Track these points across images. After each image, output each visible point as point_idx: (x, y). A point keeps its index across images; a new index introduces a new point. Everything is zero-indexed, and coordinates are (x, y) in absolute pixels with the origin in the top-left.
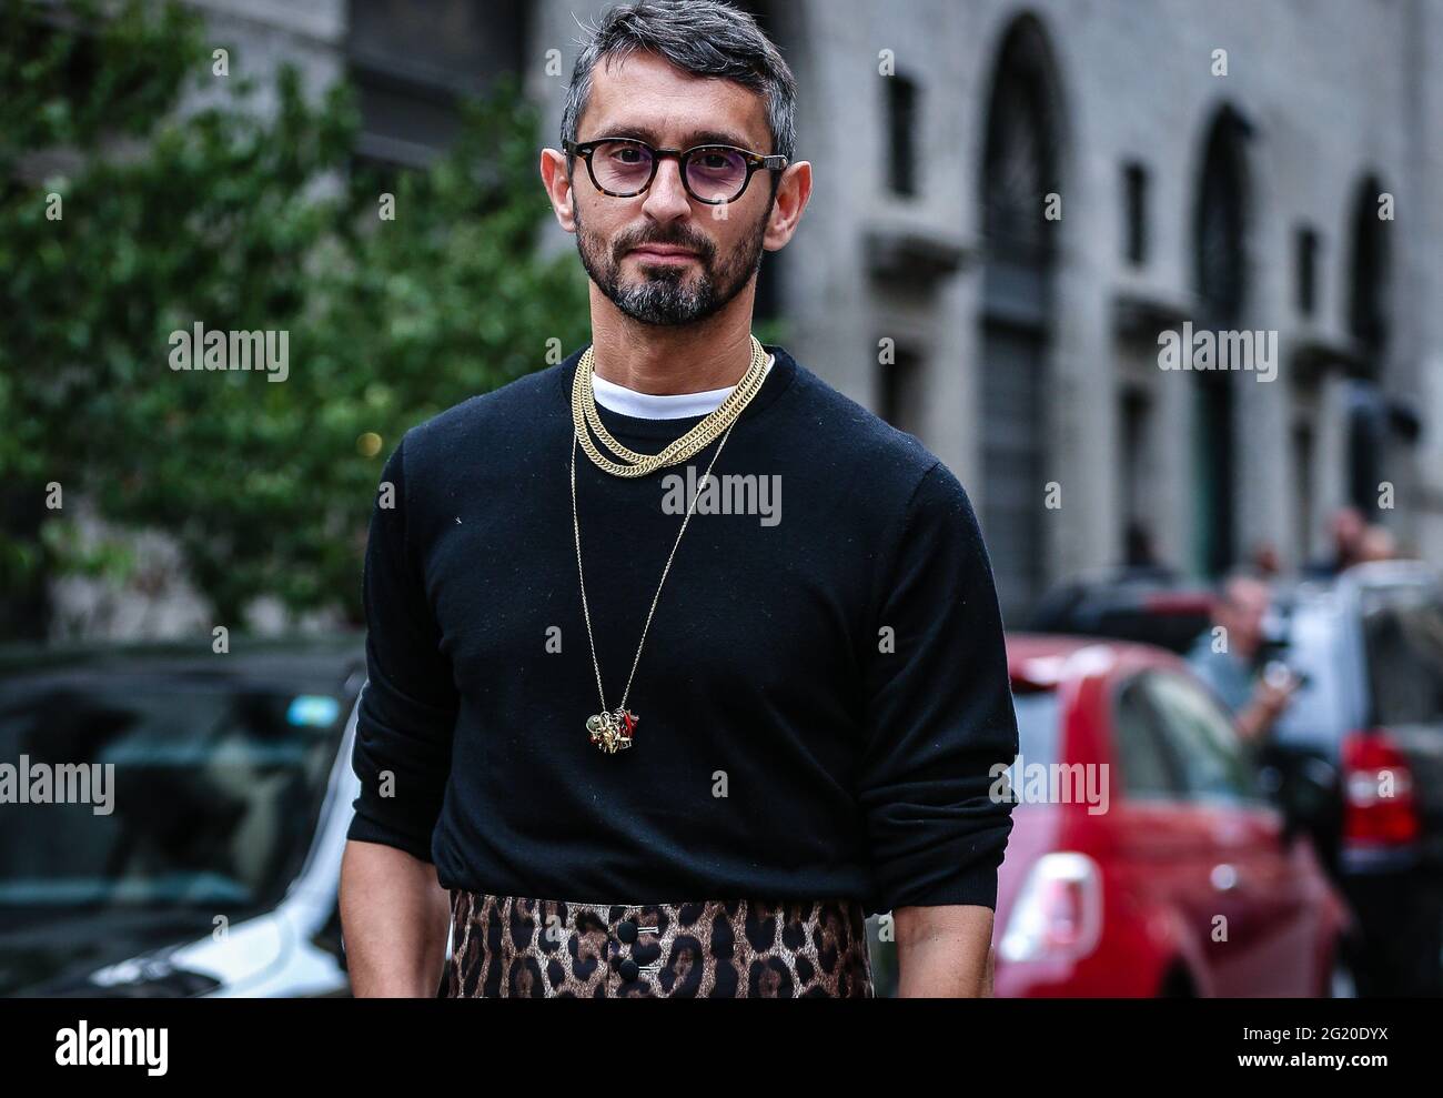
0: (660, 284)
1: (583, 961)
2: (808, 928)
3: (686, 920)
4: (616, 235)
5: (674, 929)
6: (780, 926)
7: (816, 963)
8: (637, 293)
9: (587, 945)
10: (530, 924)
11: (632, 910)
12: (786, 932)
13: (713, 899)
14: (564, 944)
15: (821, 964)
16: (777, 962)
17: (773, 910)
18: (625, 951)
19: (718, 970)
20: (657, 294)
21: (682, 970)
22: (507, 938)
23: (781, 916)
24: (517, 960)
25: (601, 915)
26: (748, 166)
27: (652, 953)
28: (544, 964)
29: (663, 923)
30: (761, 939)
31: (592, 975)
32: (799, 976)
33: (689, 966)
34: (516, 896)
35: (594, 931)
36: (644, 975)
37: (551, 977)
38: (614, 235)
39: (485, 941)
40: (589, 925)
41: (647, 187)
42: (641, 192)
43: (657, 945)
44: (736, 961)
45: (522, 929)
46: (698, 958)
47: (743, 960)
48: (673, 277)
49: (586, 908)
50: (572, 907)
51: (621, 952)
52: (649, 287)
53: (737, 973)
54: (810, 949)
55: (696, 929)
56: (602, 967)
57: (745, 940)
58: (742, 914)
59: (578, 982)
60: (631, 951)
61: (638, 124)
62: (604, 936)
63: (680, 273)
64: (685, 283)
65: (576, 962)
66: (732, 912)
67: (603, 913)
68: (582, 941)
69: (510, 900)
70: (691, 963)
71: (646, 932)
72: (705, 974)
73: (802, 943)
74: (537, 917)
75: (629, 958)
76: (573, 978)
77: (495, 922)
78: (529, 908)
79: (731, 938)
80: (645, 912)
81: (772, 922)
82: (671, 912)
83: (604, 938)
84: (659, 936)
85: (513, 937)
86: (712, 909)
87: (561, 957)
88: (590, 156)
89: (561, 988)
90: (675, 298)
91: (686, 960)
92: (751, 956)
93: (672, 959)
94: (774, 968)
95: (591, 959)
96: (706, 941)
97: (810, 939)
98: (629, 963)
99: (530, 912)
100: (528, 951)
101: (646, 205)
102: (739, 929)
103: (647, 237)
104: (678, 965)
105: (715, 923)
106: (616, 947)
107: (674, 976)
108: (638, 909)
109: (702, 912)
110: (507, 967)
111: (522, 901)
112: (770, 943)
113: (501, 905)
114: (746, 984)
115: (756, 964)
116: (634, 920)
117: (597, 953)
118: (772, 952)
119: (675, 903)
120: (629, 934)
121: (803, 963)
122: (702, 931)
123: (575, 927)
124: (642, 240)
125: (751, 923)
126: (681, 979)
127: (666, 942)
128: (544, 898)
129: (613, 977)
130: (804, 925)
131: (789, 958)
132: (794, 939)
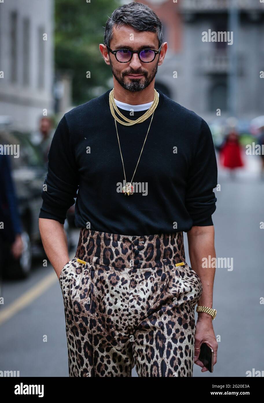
0: (135, 83)
1: (124, 249)
2: (175, 240)
3: (150, 240)
4: (123, 71)
5: (148, 242)
6: (170, 240)
7: (177, 248)
8: (129, 85)
9: (125, 246)
10: (110, 240)
11: (138, 237)
12: (171, 241)
13: (156, 234)
14: (119, 245)
15: (178, 248)
16: (169, 248)
17: (168, 236)
18: (136, 247)
19: (157, 252)
20: (134, 85)
21: (149, 252)
22: (102, 243)
23: (170, 237)
24: (105, 248)
25: (130, 239)
26: (155, 53)
27: (143, 248)
28: (113, 250)
29: (145, 240)
30: (166, 244)
31: (127, 253)
32: (174, 252)
33: (151, 251)
34: (105, 232)
35: (127, 242)
36: (140, 253)
37: (116, 253)
38: (122, 71)
39: (95, 243)
40: (126, 241)
41: (130, 60)
42: (129, 61)
43: (143, 246)
44: (161, 249)
45: (107, 241)
46: (153, 249)
47: (162, 248)
48: (138, 81)
49: (126, 237)
50: (122, 237)
51: (135, 248)
52: (132, 84)
53: (161, 252)
54: (176, 245)
55: (152, 241)
56: (129, 251)
57: (163, 244)
58: (162, 237)
59: (123, 255)
60: (137, 247)
61: (127, 45)
62: (130, 243)
63: (140, 80)
64: (141, 82)
65: (122, 250)
66: (160, 237)
67: (130, 238)
68: (124, 245)
69: (103, 233)
70: (151, 250)
71: (141, 243)
72: (154, 253)
73: (174, 243)
74: (111, 238)
75: (137, 249)
76: (122, 254)
77: (99, 238)
78: (110, 236)
79: (160, 243)
80: (141, 238)
81: (168, 239)
82: (147, 237)
83: (130, 244)
84: (144, 244)
85: (105, 242)
86: (156, 236)
87: (118, 248)
88: (116, 54)
89: (118, 256)
90: (139, 86)
91: (150, 249)
92: (164, 247)
93: (147, 249)
94: (169, 250)
95: (126, 249)
96: (155, 245)
97: (176, 242)
98: (137, 250)
99: (110, 237)
100: (109, 246)
101: (130, 65)
102: (162, 241)
103: (131, 72)
104: (148, 251)
105: (157, 240)
106: (134, 247)
107: (147, 253)
108: (139, 237)
109: (154, 237)
110: (102, 250)
111: (107, 234)
112: (168, 244)
113: (101, 234)
114: (163, 254)
115: (165, 249)
116: (138, 240)
117: (128, 248)
118: (168, 246)
119: (148, 236)
120: (137, 243)
121: (175, 248)
122: (154, 242)
123: (122, 241)
124: (130, 73)
125: (164, 239)
126: (149, 254)
127: (146, 245)
128: (114, 233)
129: (133, 254)
130: (175, 239)
131: (172, 248)
132: (173, 243)
